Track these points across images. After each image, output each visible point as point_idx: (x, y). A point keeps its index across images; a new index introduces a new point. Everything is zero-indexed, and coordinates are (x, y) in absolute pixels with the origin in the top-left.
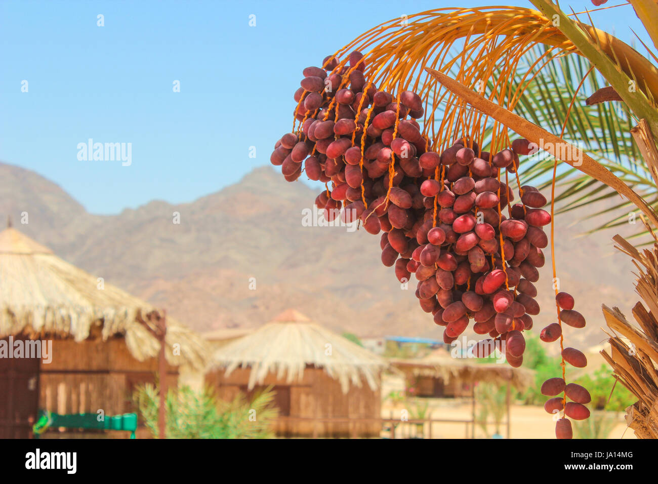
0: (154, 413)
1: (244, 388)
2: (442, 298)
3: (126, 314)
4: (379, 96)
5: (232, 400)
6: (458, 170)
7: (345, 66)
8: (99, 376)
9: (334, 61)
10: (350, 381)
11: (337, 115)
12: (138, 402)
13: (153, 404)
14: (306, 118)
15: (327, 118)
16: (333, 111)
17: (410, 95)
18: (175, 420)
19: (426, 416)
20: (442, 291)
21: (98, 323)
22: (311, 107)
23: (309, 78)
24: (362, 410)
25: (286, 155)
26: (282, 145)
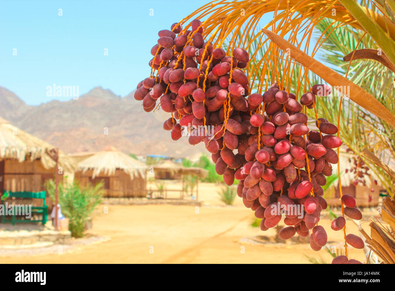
0: (53, 191)
1: (90, 178)
2: (263, 200)
3: (41, 151)
4: (217, 52)
5: (85, 185)
6: (275, 106)
7: (188, 30)
8: (29, 176)
9: (179, 27)
10: (134, 175)
11: (185, 65)
12: (46, 187)
13: (52, 188)
14: (160, 67)
15: (177, 67)
16: (181, 62)
17: (240, 50)
18: (62, 195)
19: (164, 188)
20: (263, 196)
21: (29, 155)
22: (165, 59)
23: (164, 38)
24: (139, 187)
25: (146, 93)
26: (143, 86)
